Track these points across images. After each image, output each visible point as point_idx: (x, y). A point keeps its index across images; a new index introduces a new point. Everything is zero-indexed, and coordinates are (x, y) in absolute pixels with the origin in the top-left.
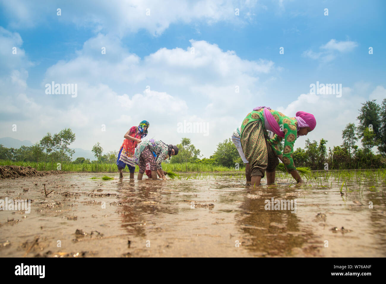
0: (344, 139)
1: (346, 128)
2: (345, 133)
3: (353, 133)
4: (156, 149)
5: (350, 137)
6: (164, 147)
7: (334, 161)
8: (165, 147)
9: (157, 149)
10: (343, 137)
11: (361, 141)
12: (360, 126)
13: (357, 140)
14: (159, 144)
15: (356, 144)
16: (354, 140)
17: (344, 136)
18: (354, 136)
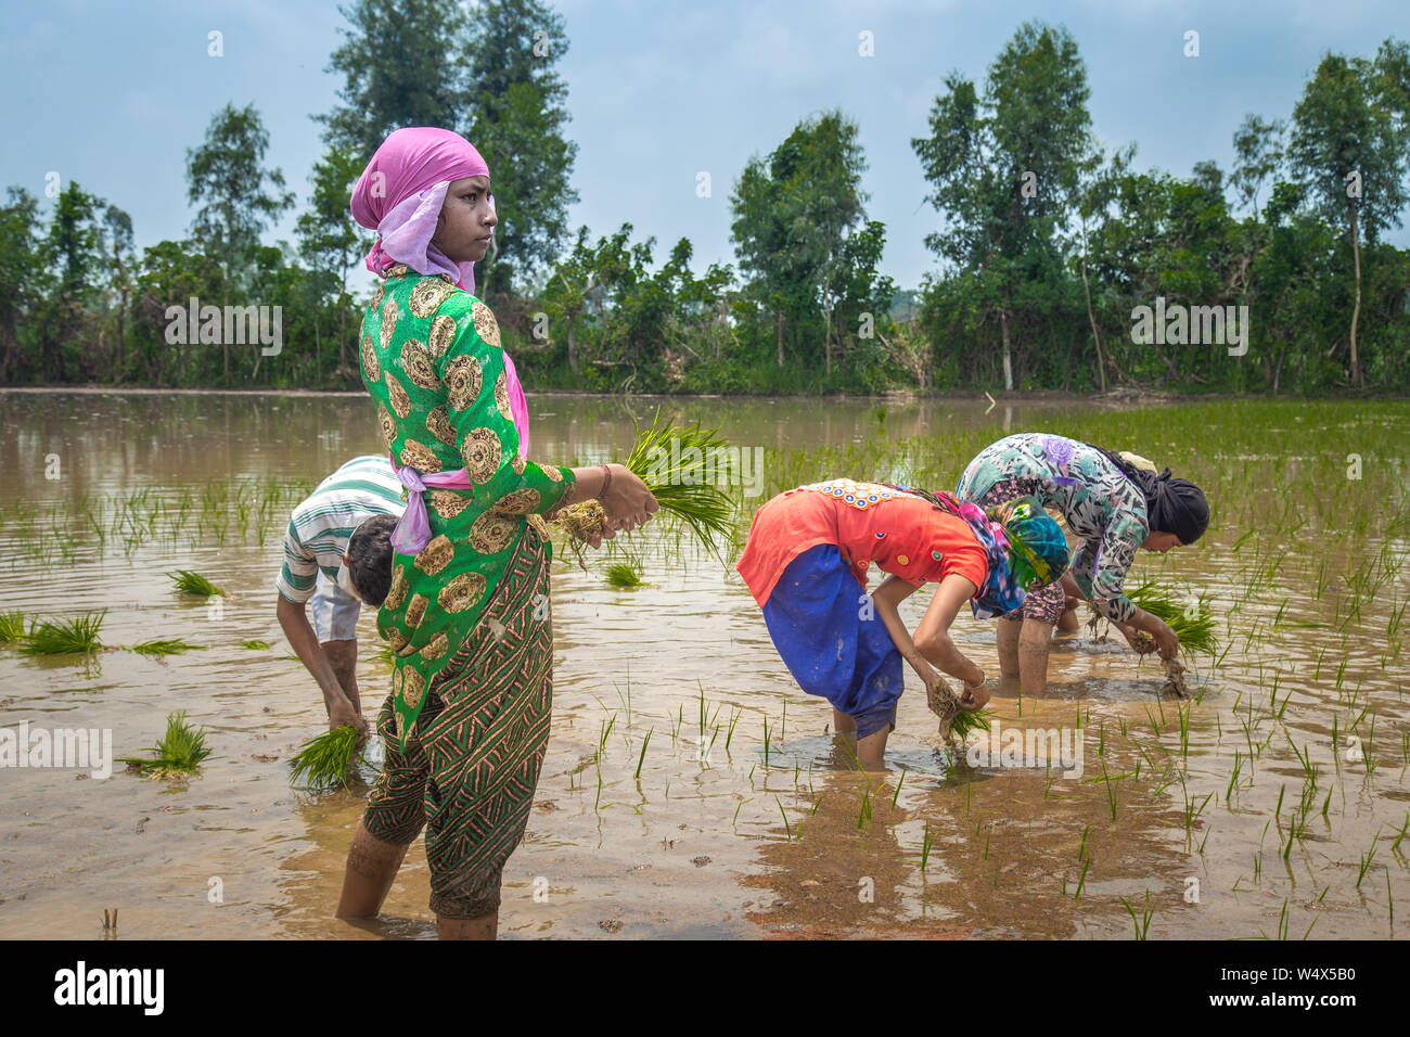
0: (202, 203)
1: (211, 138)
2: (202, 166)
3: (250, 171)
4: (1078, 504)
5: (235, 194)
6: (1126, 501)
7: (136, 334)
8: (1130, 503)
9: (1082, 508)
10: (195, 193)
11: (295, 224)
12: (345, 112)
13: (274, 217)
14: (1098, 479)
15: (267, 240)
16: (259, 215)
17: (198, 182)
18: (256, 186)
